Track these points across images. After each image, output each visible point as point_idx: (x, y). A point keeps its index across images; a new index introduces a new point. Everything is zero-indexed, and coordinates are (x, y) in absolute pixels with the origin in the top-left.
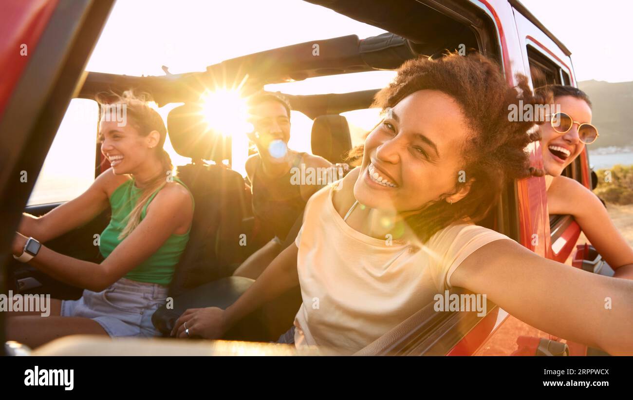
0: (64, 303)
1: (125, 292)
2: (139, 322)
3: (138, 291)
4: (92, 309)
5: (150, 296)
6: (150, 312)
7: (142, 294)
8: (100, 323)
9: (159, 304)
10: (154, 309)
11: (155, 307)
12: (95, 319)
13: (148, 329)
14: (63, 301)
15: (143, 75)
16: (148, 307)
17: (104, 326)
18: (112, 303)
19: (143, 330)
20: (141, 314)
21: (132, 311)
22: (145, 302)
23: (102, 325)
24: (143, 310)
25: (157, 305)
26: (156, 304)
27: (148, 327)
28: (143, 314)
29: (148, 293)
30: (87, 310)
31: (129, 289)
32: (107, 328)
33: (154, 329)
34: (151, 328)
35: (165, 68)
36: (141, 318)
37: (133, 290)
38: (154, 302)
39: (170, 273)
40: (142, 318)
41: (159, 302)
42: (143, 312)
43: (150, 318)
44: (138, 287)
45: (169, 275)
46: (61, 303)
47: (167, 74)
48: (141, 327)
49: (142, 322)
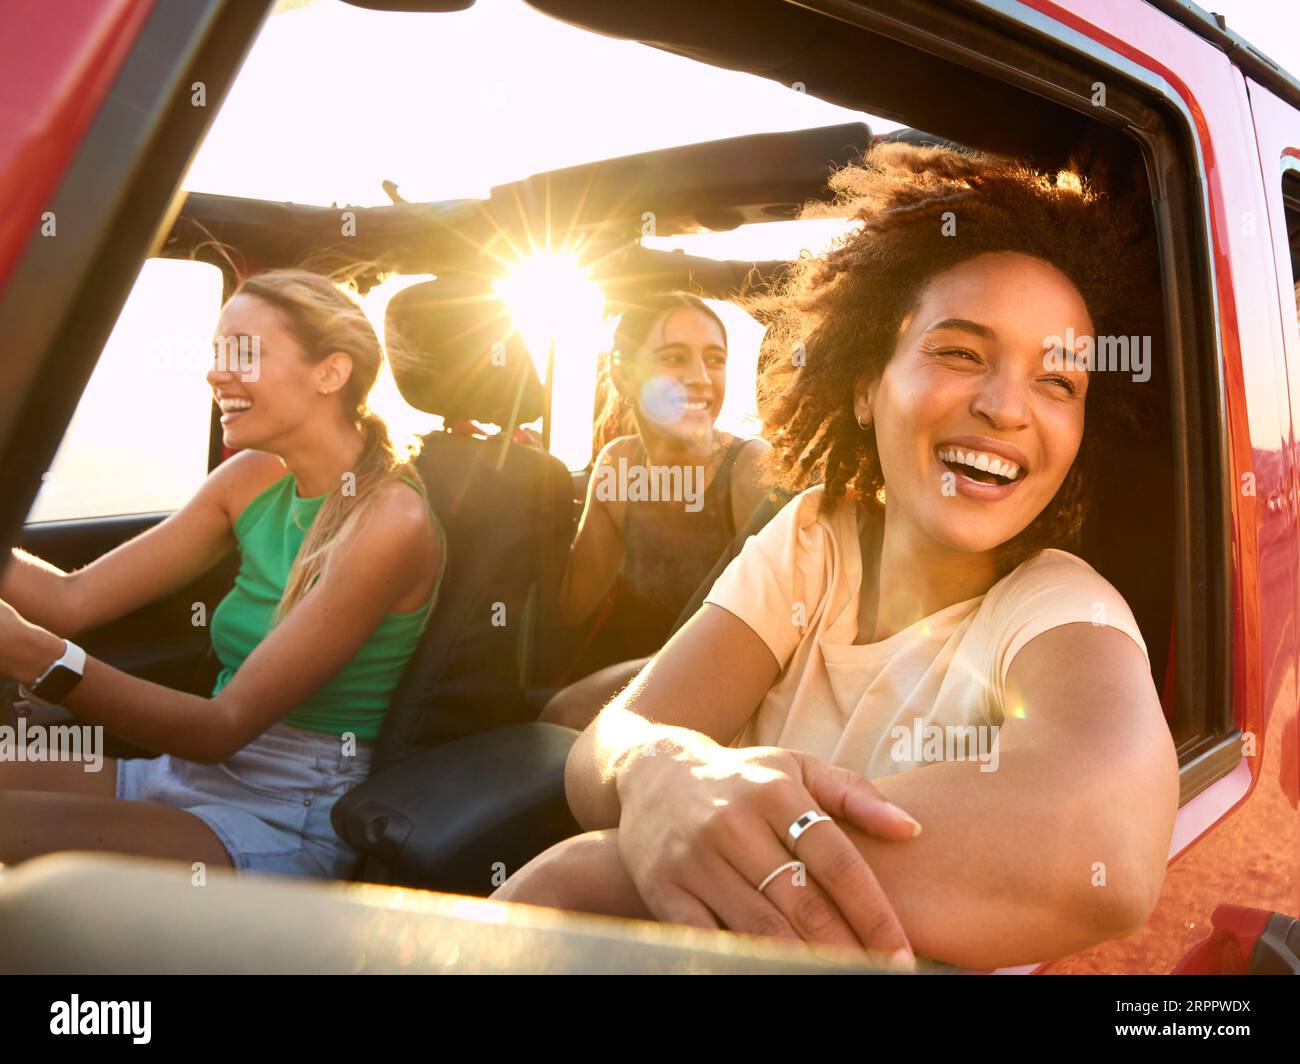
0: (124, 767)
1: (272, 751)
2: (299, 825)
3: (304, 751)
4: (188, 786)
5: (330, 763)
6: (329, 801)
7: (312, 761)
8: (204, 819)
9: (351, 783)
10: (338, 795)
11: (341, 791)
12: (196, 810)
13: (319, 842)
14: (120, 762)
15: (335, 204)
16: (323, 790)
17: (214, 828)
18: (236, 773)
19: (308, 844)
20: (306, 805)
21: (285, 797)
22: (318, 779)
23: (210, 824)
24: (311, 796)
25: (347, 785)
26: (344, 783)
27: (323, 838)
28: (309, 805)
29: (326, 757)
30: (175, 787)
31: (280, 746)
32: (223, 832)
33: (337, 845)
34: (330, 841)
35: (390, 187)
36: (304, 815)
37: (291, 749)
38: (341, 779)
39: (377, 711)
40: (309, 814)
41: (352, 779)
42: (309, 801)
43: (327, 816)
44: (303, 741)
45: (378, 716)
46: (116, 764)
47: (395, 201)
48: (303, 835)
49: (307, 824)
